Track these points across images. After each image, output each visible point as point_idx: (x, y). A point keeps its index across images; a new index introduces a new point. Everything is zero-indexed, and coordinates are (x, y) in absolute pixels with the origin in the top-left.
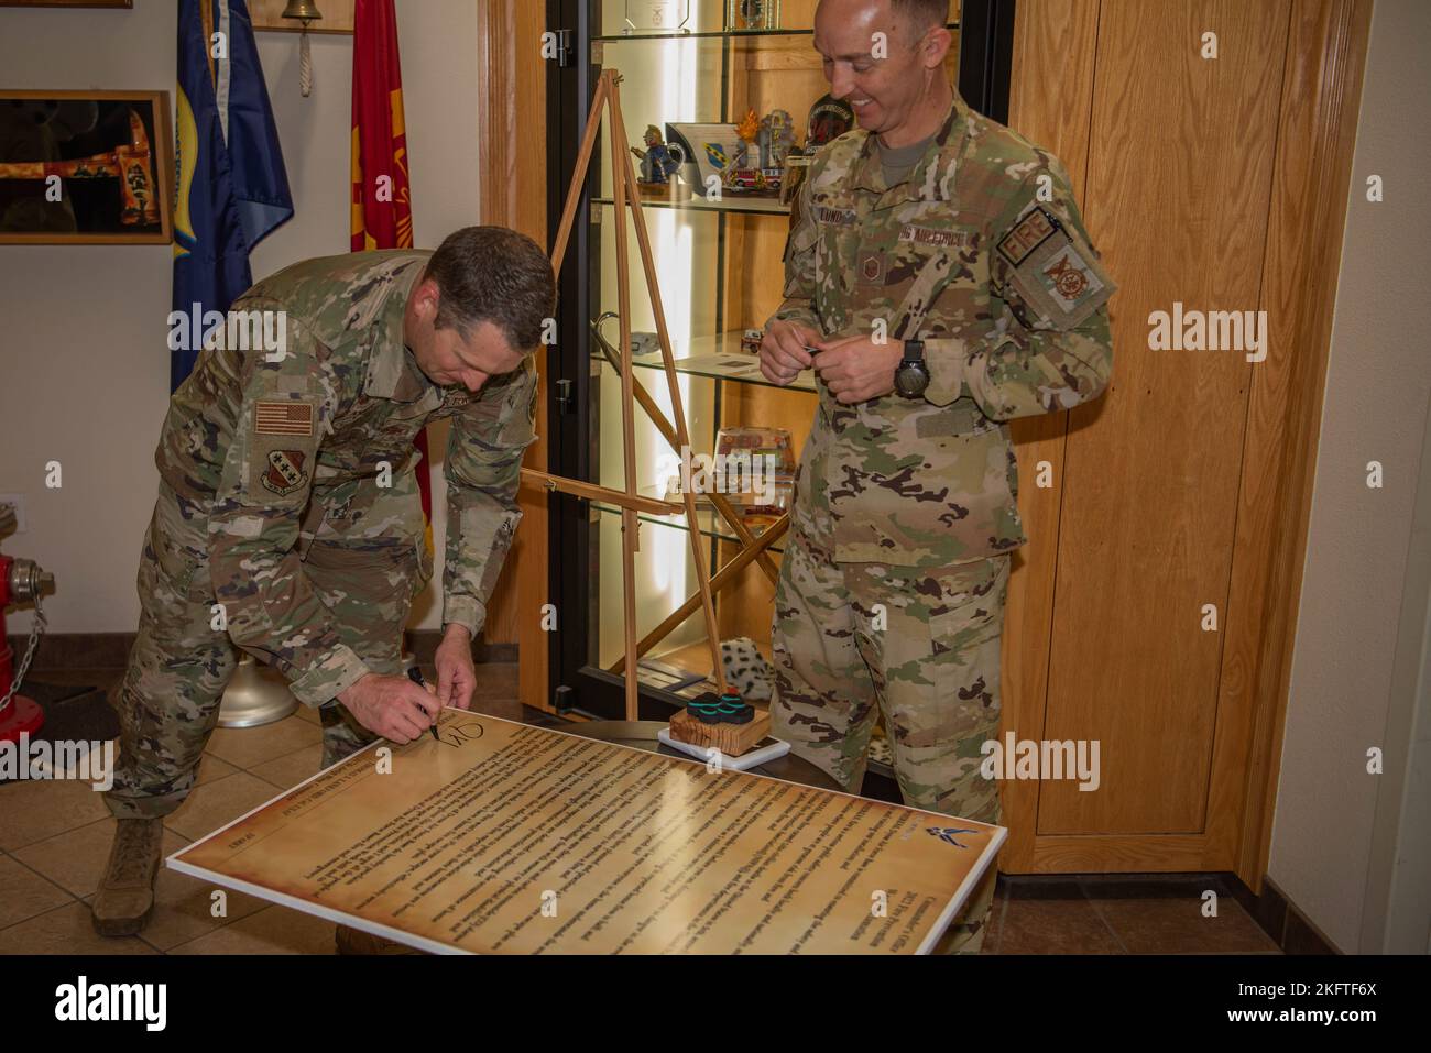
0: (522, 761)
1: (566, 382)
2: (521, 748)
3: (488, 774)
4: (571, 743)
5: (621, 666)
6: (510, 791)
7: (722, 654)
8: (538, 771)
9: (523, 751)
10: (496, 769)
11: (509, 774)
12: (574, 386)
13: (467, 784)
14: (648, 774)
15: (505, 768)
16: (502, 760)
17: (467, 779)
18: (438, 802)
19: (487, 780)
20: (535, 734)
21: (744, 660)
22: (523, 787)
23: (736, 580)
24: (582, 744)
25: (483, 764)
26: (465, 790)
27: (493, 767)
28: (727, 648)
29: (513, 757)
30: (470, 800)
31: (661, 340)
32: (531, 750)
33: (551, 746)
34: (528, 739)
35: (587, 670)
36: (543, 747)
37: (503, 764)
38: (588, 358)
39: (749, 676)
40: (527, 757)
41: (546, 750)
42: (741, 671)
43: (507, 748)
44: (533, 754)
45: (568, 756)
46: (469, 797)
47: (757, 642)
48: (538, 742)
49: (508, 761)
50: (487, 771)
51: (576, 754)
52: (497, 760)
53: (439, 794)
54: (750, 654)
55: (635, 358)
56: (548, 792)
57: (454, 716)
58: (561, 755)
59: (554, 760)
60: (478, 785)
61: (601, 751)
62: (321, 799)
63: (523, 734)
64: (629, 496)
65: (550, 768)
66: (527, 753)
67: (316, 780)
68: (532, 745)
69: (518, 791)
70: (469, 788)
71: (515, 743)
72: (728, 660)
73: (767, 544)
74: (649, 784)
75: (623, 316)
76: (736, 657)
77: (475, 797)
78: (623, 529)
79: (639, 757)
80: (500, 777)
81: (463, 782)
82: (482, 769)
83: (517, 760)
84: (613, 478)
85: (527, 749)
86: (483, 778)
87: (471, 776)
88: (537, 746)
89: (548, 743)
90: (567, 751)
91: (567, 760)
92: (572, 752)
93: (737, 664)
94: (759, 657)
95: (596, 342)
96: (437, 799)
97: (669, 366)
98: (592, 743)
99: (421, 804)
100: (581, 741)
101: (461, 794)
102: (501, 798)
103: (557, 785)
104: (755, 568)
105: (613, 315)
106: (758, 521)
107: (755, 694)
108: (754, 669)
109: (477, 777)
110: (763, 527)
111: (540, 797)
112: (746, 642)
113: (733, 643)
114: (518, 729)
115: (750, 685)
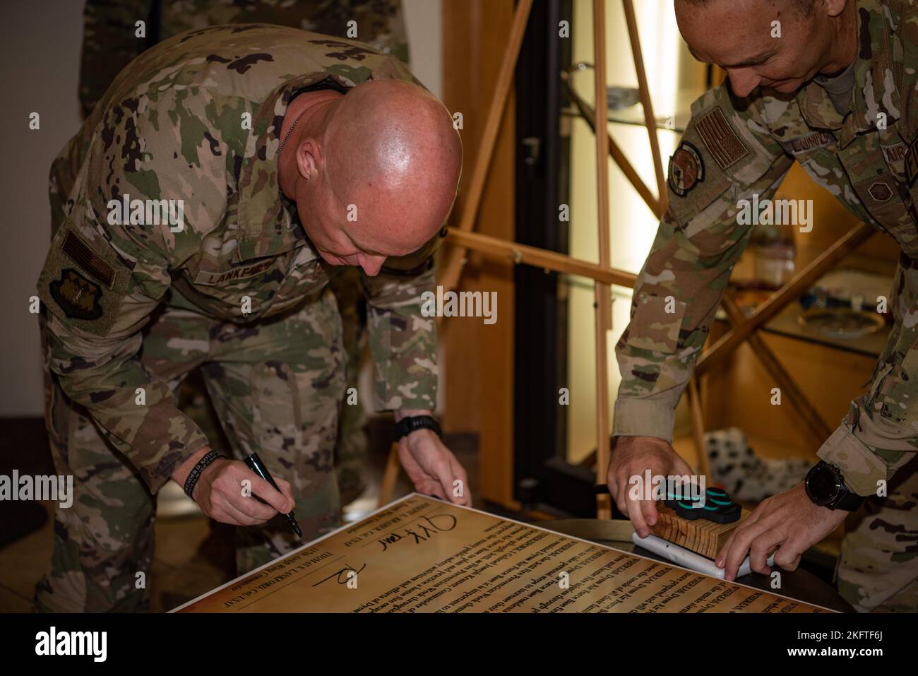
0: (493, 558)
1: (533, 142)
2: (495, 544)
3: (454, 571)
4: (553, 541)
5: (592, 459)
6: (474, 591)
7: (706, 449)
8: (510, 570)
9: (496, 547)
10: (465, 565)
11: (476, 572)
12: (543, 147)
13: (428, 581)
14: (633, 580)
15: (474, 565)
16: (471, 557)
17: (429, 576)
18: (395, 600)
19: (452, 577)
20: (513, 529)
21: (733, 455)
22: (490, 587)
23: (724, 363)
24: (563, 544)
25: (450, 560)
26: (425, 588)
27: (460, 563)
28: (713, 441)
29: (485, 554)
30: (430, 599)
31: (642, 95)
32: (504, 547)
33: (528, 544)
34: (503, 534)
35: (555, 462)
36: (518, 544)
37: (473, 561)
38: (559, 115)
39: (738, 473)
40: (500, 554)
41: (522, 547)
42: (729, 468)
43: (478, 544)
44: (507, 551)
45: (545, 555)
46: (429, 595)
47: (748, 434)
48: (514, 538)
49: (479, 557)
50: (453, 567)
51: (554, 554)
52: (466, 556)
53: (396, 590)
54: (740, 448)
55: (612, 114)
56: (516, 594)
57: (427, 505)
58: (537, 554)
59: (528, 559)
60: (441, 583)
61: (582, 551)
62: (269, 590)
63: (499, 528)
64: (603, 268)
65: (522, 568)
66: (500, 550)
67: (267, 569)
68: (507, 541)
69: (484, 591)
70: (430, 585)
71: (489, 538)
72: (714, 455)
73: (759, 324)
74: (632, 592)
75: (599, 66)
76: (723, 452)
77: (436, 596)
78: (596, 306)
79: (625, 561)
80: (466, 574)
81: (425, 578)
82: (448, 565)
83: (488, 557)
84: (584, 248)
85: (501, 545)
86: (448, 575)
87: (435, 572)
88: (512, 543)
89: (524, 541)
90: (544, 550)
91: (543, 560)
92: (550, 551)
93: (724, 460)
94: (750, 452)
95: (569, 96)
96: (394, 595)
97: (651, 123)
98: (574, 543)
99: (376, 601)
100: (563, 539)
101: (421, 591)
102: (464, 598)
103: (528, 586)
104: (745, 351)
105: (587, 65)
106: (749, 298)
107: (745, 493)
108: (745, 466)
109: (441, 573)
110: (755, 306)
111: (507, 600)
112: (735, 435)
113: (720, 436)
114: (495, 523)
115: (739, 484)
